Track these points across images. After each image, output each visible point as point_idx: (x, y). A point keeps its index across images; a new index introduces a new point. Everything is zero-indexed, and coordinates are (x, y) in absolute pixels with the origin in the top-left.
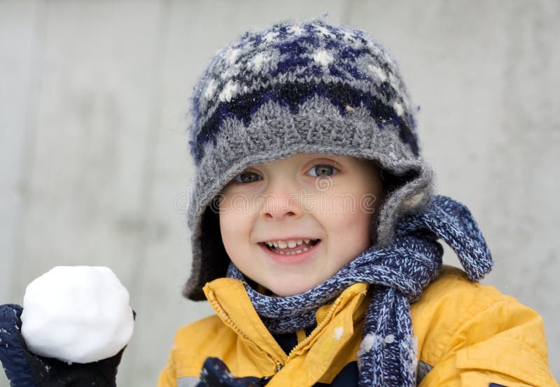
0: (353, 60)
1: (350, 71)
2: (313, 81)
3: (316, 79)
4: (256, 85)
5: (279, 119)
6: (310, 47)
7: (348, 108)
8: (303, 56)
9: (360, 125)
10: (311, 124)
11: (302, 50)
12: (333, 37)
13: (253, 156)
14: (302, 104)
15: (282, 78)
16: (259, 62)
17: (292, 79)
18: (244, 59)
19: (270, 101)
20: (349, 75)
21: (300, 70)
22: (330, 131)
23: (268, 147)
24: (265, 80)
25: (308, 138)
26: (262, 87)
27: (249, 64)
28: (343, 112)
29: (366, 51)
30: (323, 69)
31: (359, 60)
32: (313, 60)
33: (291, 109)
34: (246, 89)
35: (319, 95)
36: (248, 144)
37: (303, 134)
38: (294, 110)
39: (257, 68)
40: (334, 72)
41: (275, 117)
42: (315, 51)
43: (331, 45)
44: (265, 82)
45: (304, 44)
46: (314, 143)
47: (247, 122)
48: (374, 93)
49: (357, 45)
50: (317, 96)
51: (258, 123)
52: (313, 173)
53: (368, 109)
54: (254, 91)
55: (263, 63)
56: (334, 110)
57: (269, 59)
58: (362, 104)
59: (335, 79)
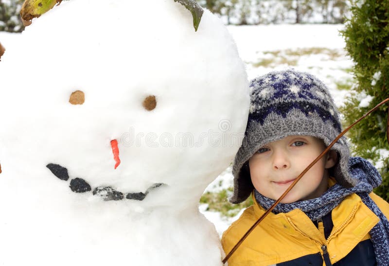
0: (309, 89)
1: (309, 96)
2: (291, 101)
3: (293, 100)
4: (264, 105)
5: (277, 121)
6: (288, 85)
7: (310, 113)
8: (285, 89)
9: (315, 121)
10: (293, 122)
11: (284, 86)
12: (298, 78)
13: (267, 139)
14: (288, 112)
15: (277, 100)
16: (264, 93)
17: (282, 100)
18: (257, 92)
19: (273, 112)
20: (308, 97)
21: (285, 96)
22: (302, 125)
23: (273, 134)
24: (269, 102)
25: (292, 129)
26: (267, 106)
27: (259, 95)
28: (307, 115)
29: (314, 84)
30: (296, 95)
31: (312, 89)
32: (290, 91)
33: (283, 116)
34: (260, 107)
35: (295, 108)
36: (263, 133)
37: (289, 127)
38: (284, 116)
39: (264, 96)
40: (301, 96)
41: (275, 120)
42: (291, 86)
43: (298, 83)
44: (269, 103)
45: (285, 84)
46: (295, 131)
47: (262, 123)
48: (320, 105)
49: (309, 82)
50: (294, 108)
51: (267, 123)
52: (294, 145)
53: (318, 113)
54: (264, 108)
55: (266, 94)
56: (303, 115)
57: (269, 91)
58: (315, 111)
59: (302, 100)
